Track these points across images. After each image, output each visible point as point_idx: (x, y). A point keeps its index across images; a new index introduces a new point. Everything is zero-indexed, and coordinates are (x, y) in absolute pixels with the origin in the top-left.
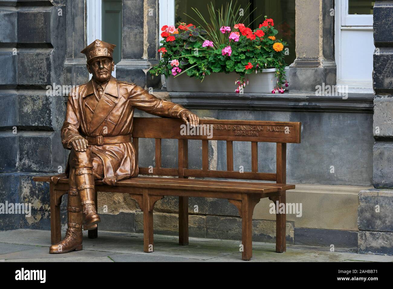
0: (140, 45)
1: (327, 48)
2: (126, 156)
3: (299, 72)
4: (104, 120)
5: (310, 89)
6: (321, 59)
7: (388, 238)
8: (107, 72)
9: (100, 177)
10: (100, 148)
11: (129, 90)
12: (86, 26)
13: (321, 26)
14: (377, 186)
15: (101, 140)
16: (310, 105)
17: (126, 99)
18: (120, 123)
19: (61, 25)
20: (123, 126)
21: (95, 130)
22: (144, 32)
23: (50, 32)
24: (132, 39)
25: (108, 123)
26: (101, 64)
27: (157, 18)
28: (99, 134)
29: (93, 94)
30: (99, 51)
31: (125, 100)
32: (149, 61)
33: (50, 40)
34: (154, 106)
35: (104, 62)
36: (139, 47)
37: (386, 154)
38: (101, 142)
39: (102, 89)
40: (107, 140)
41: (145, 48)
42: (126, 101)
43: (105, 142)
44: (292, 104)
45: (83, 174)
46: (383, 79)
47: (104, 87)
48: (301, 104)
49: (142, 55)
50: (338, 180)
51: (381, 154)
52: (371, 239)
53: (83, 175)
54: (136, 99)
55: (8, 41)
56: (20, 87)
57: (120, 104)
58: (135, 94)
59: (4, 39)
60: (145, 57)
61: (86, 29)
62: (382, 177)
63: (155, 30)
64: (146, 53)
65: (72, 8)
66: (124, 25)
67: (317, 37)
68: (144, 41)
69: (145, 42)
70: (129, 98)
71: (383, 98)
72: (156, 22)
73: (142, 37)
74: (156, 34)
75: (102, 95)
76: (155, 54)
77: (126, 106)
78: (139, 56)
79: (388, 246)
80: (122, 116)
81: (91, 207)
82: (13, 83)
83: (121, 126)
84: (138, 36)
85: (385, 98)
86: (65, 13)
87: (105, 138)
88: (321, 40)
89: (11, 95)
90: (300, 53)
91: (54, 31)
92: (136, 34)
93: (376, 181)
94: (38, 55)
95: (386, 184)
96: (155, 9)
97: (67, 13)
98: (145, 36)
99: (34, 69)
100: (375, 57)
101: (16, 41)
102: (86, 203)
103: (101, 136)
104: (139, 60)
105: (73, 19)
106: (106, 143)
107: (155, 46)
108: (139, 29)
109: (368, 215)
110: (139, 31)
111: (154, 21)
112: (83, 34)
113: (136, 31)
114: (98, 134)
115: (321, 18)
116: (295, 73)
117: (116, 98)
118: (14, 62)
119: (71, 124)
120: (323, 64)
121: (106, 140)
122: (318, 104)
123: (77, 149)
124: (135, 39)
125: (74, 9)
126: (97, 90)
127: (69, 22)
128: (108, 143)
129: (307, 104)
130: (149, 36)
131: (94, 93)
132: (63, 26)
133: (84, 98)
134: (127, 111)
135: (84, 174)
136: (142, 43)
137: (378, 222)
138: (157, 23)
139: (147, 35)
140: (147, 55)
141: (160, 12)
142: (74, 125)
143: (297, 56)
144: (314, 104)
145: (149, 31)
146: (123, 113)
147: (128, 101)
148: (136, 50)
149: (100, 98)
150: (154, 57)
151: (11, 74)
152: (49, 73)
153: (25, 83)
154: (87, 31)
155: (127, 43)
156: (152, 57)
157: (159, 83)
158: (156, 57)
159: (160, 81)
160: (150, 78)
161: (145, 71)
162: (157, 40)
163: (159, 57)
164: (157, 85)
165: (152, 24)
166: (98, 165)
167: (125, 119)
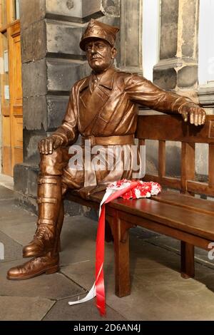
0: (174, 43)
4: (95, 117)
9: (77, 186)
15: (92, 140)
17: (122, 91)
18: (113, 120)
22: (179, 28)
24: (168, 37)
25: (99, 120)
26: (93, 48)
27: (196, 13)
28: (91, 133)
29: (88, 87)
32: (183, 59)
34: (157, 100)
36: (173, 45)
38: (92, 142)
39: (98, 80)
40: (100, 141)
41: (179, 46)
43: (96, 142)
45: (43, 184)
47: (99, 78)
49: (175, 53)
54: (134, 91)
58: (132, 86)
60: (179, 54)
63: (194, 26)
65: (125, 19)
68: (178, 38)
69: (180, 38)
70: (125, 90)
72: (194, 18)
73: (176, 34)
74: (194, 31)
75: (96, 87)
78: (172, 55)
80: (116, 112)
81: (44, 228)
83: (115, 124)
84: (173, 33)
87: (96, 138)
96: (195, 3)
98: (180, 32)
102: (41, 222)
103: (92, 136)
104: (172, 59)
106: (98, 144)
107: (193, 44)
108: (174, 26)
110: (174, 28)
111: (192, 17)
113: (171, 28)
114: (89, 134)
117: (110, 90)
118: (78, 72)
119: (67, 122)
121: (97, 140)
124: (171, 38)
125: (127, 19)
126: (93, 81)
128: (100, 144)
130: (185, 32)
136: (176, 39)
139: (182, 31)
140: (181, 52)
142: (71, 123)
145: (184, 27)
147: (125, 93)
148: (171, 48)
149: (93, 90)
150: (191, 56)
156: (187, 55)
157: (195, 83)
158: (194, 56)
159: (196, 81)
160: (183, 77)
161: (177, 70)
162: (195, 38)
163: (197, 56)
164: (192, 85)
165: (190, 19)
166: (78, 172)
167: (120, 116)
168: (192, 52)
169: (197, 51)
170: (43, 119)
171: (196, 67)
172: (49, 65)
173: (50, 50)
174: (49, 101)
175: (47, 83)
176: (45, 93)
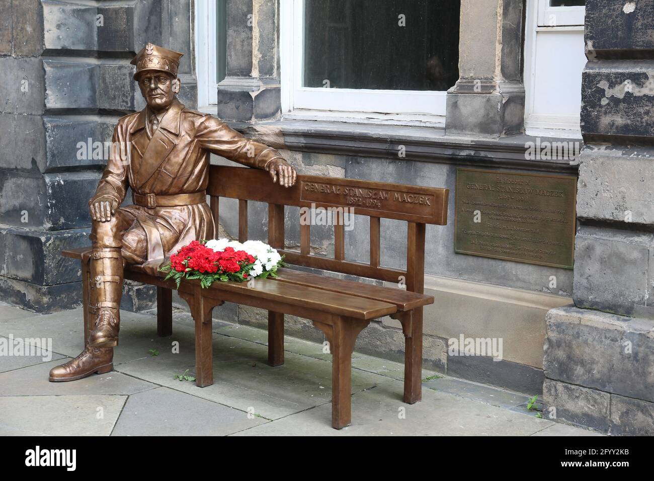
0: (248, 56)
1: (509, 62)
2: (189, 225)
3: (461, 100)
4: (157, 170)
5: (477, 130)
6: (498, 79)
7: (595, 401)
8: (163, 94)
9: (140, 260)
10: (152, 212)
11: (197, 124)
12: (193, 30)
13: (499, 25)
14: (579, 304)
15: (152, 199)
16: (477, 155)
17: (192, 137)
18: (181, 175)
19: (152, 27)
20: (188, 179)
21: (143, 184)
22: (253, 37)
23: (133, 36)
24: (239, 47)
25: (162, 174)
26: (153, 81)
27: (276, 17)
28: (150, 190)
29: (144, 129)
30: (151, 62)
31: (189, 139)
32: (261, 79)
33: (133, 47)
34: (236, 150)
35: (158, 79)
36: (246, 59)
37: (598, 250)
38: (152, 202)
39: (158, 120)
40: (164, 201)
41: (255, 62)
42: (192, 142)
43: (158, 203)
44: (449, 152)
45: (101, 258)
46: (598, 117)
47: (160, 119)
48: (464, 153)
49: (250, 71)
50: (518, 280)
51: (589, 249)
52: (565, 397)
53: (102, 260)
54: (208, 138)
55: (81, 47)
56: (103, 112)
57: (181, 145)
58: (206, 131)
59: (73, 44)
60: (255, 73)
61: (193, 33)
62: (590, 289)
63: (273, 35)
64: (256, 68)
65: (168, 3)
66: (229, 27)
67: (493, 43)
68: (253, 51)
69: (256, 53)
70: (196, 137)
71: (596, 149)
72: (274, 23)
73: (251, 45)
74: (274, 40)
75: (156, 130)
76: (273, 69)
77: (192, 148)
78: (246, 72)
79: (596, 415)
80: (184, 164)
81: (107, 312)
82: (91, 106)
83: (183, 180)
84: (245, 43)
85: (600, 151)
86: (160, 10)
87: (158, 197)
88: (499, 48)
89: (88, 123)
90: (464, 70)
91: (139, 35)
92: (244, 40)
93: (579, 294)
94: (120, 68)
95: (597, 303)
96: (274, 4)
97: (162, 11)
98: (255, 43)
99: (117, 88)
100: (586, 76)
101: (95, 48)
102: (102, 306)
103: (152, 194)
104: (247, 79)
105: (171, 19)
106: (159, 205)
107: (273, 58)
108: (246, 33)
109: (561, 354)
110: (247, 36)
111: (270, 22)
112: (188, 40)
113: (243, 35)
114: (147, 191)
115: (500, 11)
116: (456, 102)
117: (177, 135)
118: (91, 78)
119: (112, 173)
120: (502, 88)
121: (159, 199)
122: (490, 155)
123: (95, 218)
124: (242, 48)
125: (171, 4)
126: (151, 122)
127: (165, 23)
128: (163, 205)
129: (472, 153)
130: (261, 42)
131: (145, 126)
132: (155, 28)
133: (132, 135)
134: (194, 157)
135: (103, 258)
136: (251, 52)
137: (579, 370)
138: (276, 25)
139: (258, 42)
140: (257, 71)
141: (281, 8)
142: (118, 175)
143: (461, 74)
144: (482, 154)
145: (261, 36)
146: (187, 159)
147: (196, 141)
148: (243, 63)
149: (153, 134)
150: (271, 74)
151: (87, 94)
152: (133, 94)
153: (107, 106)
154: (194, 36)
155: (233, 53)
156: (266, 74)
157: (277, 111)
158: (275, 74)
159: (279, 108)
160: (261, 105)
161: (253, 95)
162: (275, 50)
163: (279, 74)
164: (273, 114)
165: (268, 26)
166: (139, 242)
167: (190, 169)
168: (272, 69)
169: (279, 68)
170: (35, 152)
171: (278, 90)
172: (48, 69)
173: (49, 45)
174: (49, 125)
175: (45, 97)
176: (40, 112)
